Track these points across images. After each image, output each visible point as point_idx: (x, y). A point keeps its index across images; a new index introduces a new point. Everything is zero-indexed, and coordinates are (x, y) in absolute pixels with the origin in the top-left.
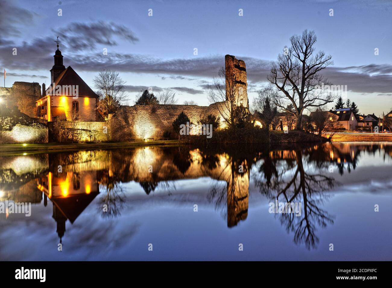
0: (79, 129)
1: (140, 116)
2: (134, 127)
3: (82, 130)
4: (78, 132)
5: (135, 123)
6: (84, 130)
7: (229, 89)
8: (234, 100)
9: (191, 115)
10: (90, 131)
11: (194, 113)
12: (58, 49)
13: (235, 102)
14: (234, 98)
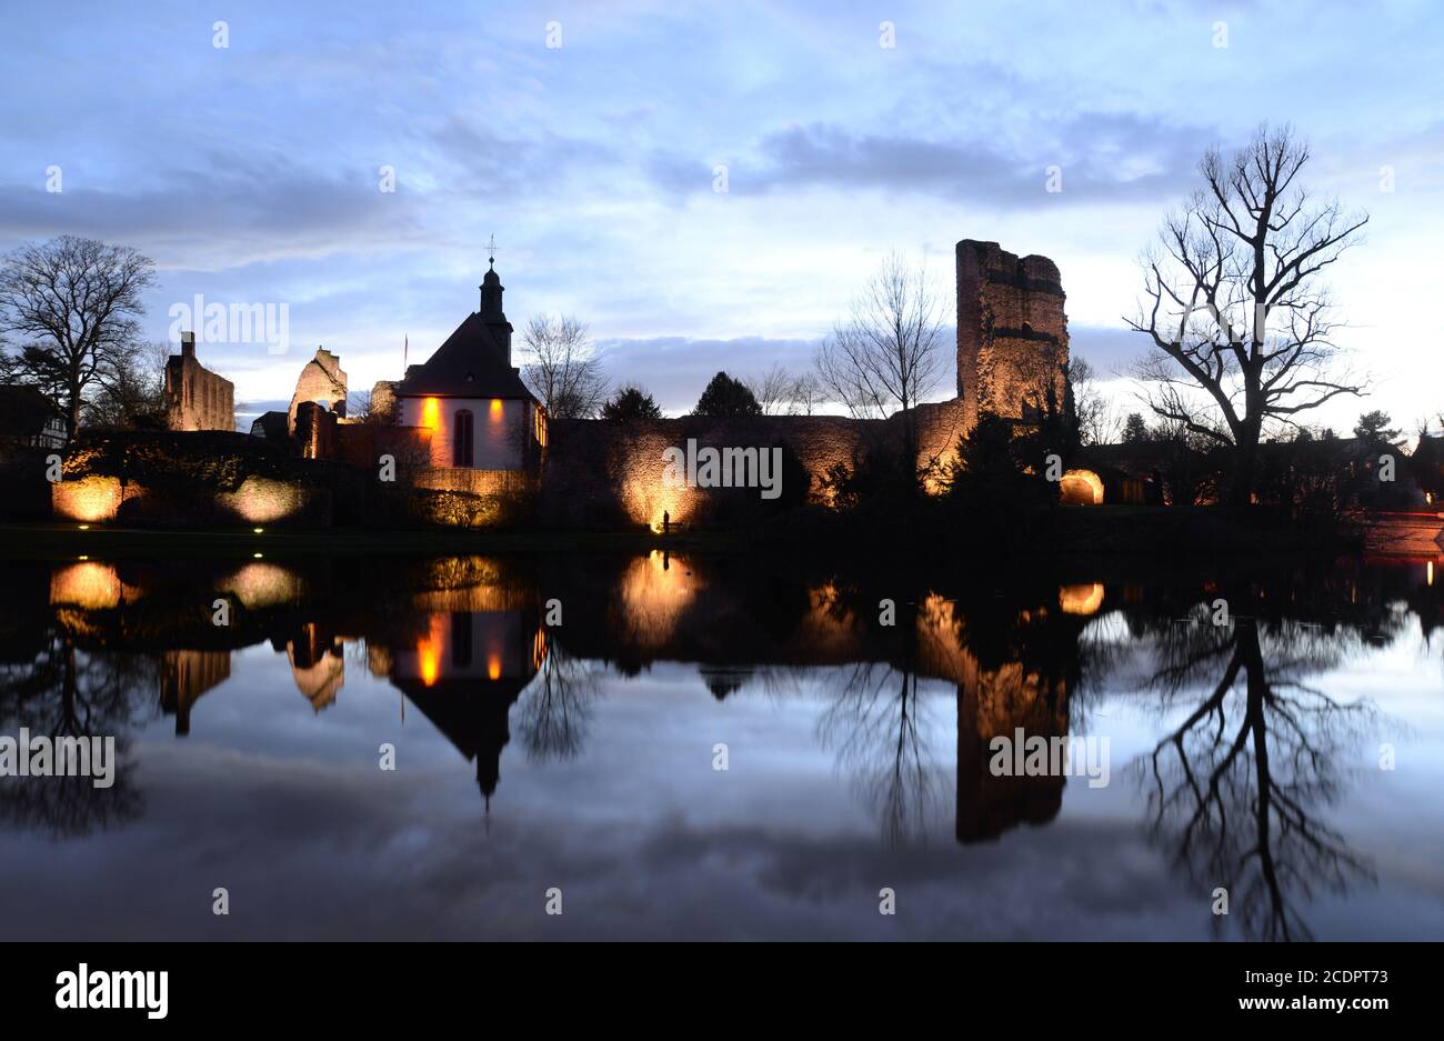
0: (443, 492)
1: (647, 454)
2: (625, 486)
3: (451, 492)
4: (440, 500)
5: (630, 474)
6: (458, 493)
7: (966, 359)
8: (984, 397)
9: (820, 448)
10: (478, 497)
11: (830, 441)
12: (491, 270)
13: (988, 404)
14: (984, 389)
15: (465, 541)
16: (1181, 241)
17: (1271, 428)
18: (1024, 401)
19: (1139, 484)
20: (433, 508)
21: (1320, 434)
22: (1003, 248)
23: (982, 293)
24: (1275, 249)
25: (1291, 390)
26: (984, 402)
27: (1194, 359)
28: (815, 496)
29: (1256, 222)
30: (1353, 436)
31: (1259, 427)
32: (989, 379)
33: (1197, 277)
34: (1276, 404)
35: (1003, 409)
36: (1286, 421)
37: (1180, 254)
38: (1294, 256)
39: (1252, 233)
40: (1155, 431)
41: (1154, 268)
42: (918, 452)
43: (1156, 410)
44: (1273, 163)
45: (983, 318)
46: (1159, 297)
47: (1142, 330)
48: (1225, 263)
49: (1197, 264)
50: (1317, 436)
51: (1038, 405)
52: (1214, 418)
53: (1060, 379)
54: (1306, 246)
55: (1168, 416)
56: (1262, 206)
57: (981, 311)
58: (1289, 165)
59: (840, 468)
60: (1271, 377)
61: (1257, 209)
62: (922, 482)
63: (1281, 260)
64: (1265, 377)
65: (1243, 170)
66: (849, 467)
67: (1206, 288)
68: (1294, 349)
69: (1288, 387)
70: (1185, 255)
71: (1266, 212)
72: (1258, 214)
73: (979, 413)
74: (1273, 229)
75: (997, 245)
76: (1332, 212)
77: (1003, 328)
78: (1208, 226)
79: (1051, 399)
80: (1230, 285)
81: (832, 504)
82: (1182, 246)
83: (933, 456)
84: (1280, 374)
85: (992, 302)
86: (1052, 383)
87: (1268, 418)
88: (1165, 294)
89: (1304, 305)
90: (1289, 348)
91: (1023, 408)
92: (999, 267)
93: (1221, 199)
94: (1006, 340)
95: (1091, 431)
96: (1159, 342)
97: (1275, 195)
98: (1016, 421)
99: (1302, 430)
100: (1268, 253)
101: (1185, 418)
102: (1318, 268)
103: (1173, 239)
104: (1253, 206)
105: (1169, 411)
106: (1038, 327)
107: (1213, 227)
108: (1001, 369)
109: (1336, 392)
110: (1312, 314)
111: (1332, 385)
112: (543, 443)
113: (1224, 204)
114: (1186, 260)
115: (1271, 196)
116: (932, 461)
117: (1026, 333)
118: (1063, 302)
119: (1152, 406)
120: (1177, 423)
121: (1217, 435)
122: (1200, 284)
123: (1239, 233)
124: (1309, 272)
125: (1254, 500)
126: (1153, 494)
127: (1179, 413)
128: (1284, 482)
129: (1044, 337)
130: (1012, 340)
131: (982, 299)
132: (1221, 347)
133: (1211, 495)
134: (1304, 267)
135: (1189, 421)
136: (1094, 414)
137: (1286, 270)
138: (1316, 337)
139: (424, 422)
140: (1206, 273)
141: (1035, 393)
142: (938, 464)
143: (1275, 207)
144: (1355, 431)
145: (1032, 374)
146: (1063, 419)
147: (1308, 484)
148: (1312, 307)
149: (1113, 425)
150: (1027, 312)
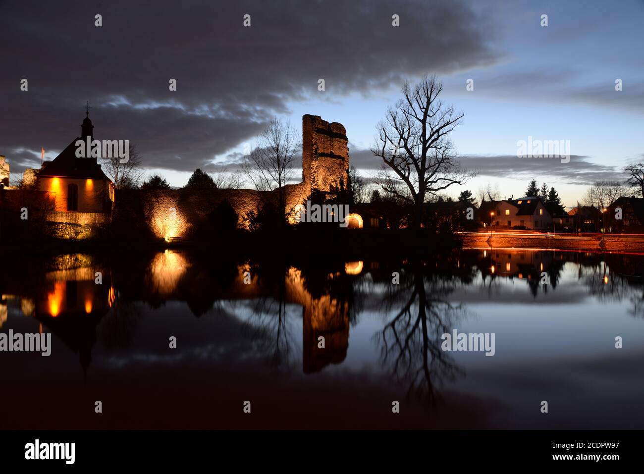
0: (62, 223)
1: (163, 205)
2: (153, 220)
3: (67, 223)
4: (61, 227)
5: (155, 215)
6: (69, 224)
7: (306, 166)
8: (314, 182)
9: (243, 204)
10: (80, 226)
11: (247, 200)
12: (87, 117)
13: (315, 185)
14: (314, 179)
15: (73, 246)
16: (394, 120)
17: (428, 196)
18: (330, 184)
19: (377, 219)
20: (56, 231)
21: (446, 199)
22: (322, 119)
23: (314, 138)
24: (430, 125)
25: (436, 182)
26: (314, 184)
27: (399, 168)
28: (240, 225)
29: (423, 114)
30: (458, 200)
31: (424, 196)
32: (316, 175)
33: (400, 134)
34: (430, 187)
35: (322, 187)
36: (434, 194)
37: (394, 124)
38: (437, 128)
39: (422, 118)
40: (384, 197)
41: (384, 130)
42: (286, 206)
43: (384, 189)
44: (429, 90)
45: (314, 148)
46: (385, 142)
47: (379, 156)
48: (411, 129)
49: (400, 129)
50: (445, 200)
51: (336, 186)
52: (407, 192)
53: (345, 175)
54: (441, 124)
55: (389, 191)
56: (425, 107)
57: (313, 145)
58: (435, 91)
59: (251, 212)
60: (428, 176)
61: (424, 108)
62: (287, 219)
63: (432, 129)
64: (426, 176)
65: (418, 92)
66: (255, 212)
67: (404, 139)
68: (437, 165)
69: (435, 180)
70: (396, 125)
71: (427, 109)
72: (424, 110)
73: (312, 189)
74: (429, 116)
75: (320, 117)
76: (451, 111)
77: (322, 153)
78: (405, 114)
79: (342, 183)
80: (413, 138)
81: (248, 228)
82: (395, 122)
83: (292, 207)
84: (432, 175)
85: (318, 142)
86: (342, 177)
87: (427, 193)
88: (388, 141)
89: (441, 148)
90: (435, 165)
91: (330, 187)
92: (320, 127)
93: (410, 103)
94: (323, 158)
95: (358, 198)
96: (386, 161)
97: (430, 103)
98: (327, 193)
99: (440, 198)
100: (427, 125)
101: (395, 192)
102: (446, 133)
103: (391, 119)
104: (422, 107)
105: (389, 189)
106: (337, 153)
107: (407, 114)
108: (321, 170)
109: (452, 183)
110: (444, 151)
111: (451, 180)
112: (113, 200)
113: (411, 105)
114: (396, 127)
115: (429, 103)
116: (292, 209)
117: (332, 155)
118: (347, 143)
119: (382, 187)
120: (392, 194)
121: (408, 199)
122: (401, 137)
123: (416, 117)
124: (442, 134)
125: (422, 226)
126: (382, 223)
127: (393, 190)
128: (433, 219)
129: (339, 157)
130: (326, 158)
131: (313, 140)
132: (409, 164)
133: (406, 224)
134: (441, 132)
135: (397, 194)
136: (359, 190)
137: (434, 133)
138: (446, 161)
139: (52, 189)
140: (404, 133)
141: (335, 181)
142: (294, 211)
143: (430, 107)
144: (459, 198)
145: (334, 173)
146: (347, 192)
147: (442, 219)
148: (443, 149)
149: (367, 195)
150: (332, 146)
